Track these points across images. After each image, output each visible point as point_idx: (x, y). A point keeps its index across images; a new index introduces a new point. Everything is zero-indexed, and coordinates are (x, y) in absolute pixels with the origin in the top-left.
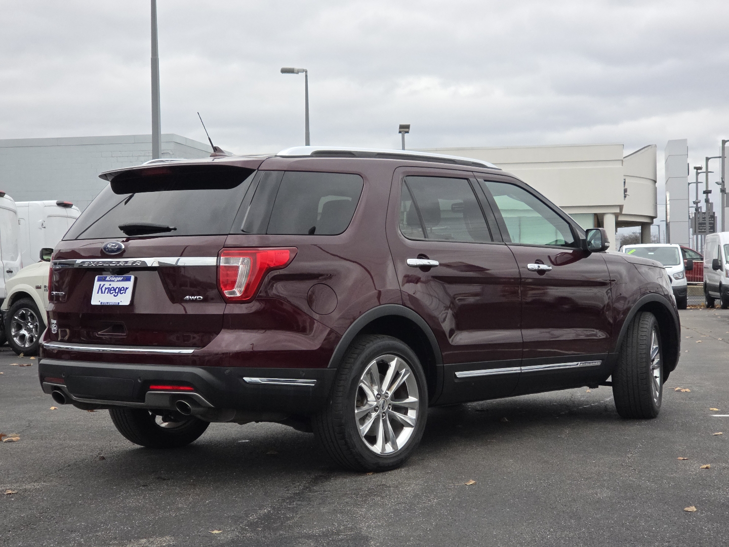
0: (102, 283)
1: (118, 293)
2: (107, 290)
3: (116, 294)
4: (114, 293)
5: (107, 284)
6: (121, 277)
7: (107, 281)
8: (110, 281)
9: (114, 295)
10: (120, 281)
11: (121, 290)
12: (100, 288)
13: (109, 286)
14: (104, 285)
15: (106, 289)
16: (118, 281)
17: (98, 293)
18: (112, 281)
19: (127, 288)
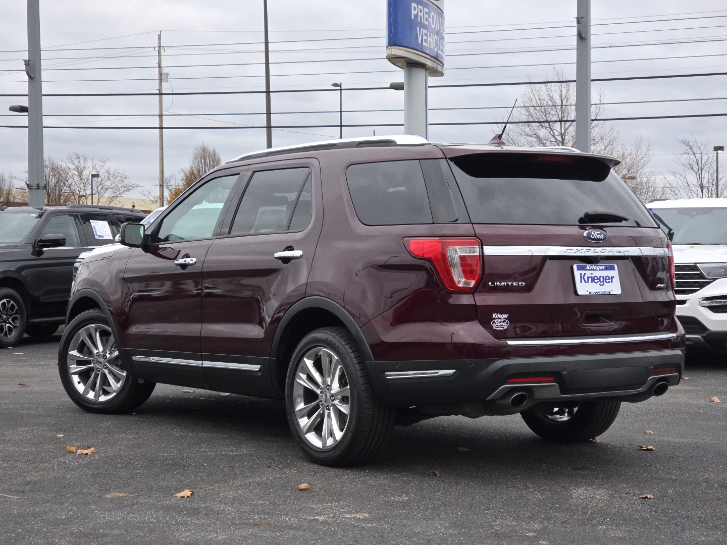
0: (583, 272)
1: (603, 282)
2: (590, 279)
3: (602, 284)
4: (599, 283)
5: (588, 273)
6: (603, 266)
7: (588, 270)
8: (592, 270)
9: (600, 284)
10: (602, 270)
11: (606, 279)
12: (582, 277)
13: (592, 275)
14: (585, 274)
15: (588, 278)
16: (600, 270)
17: (581, 282)
18: (594, 270)
19: (612, 278)
